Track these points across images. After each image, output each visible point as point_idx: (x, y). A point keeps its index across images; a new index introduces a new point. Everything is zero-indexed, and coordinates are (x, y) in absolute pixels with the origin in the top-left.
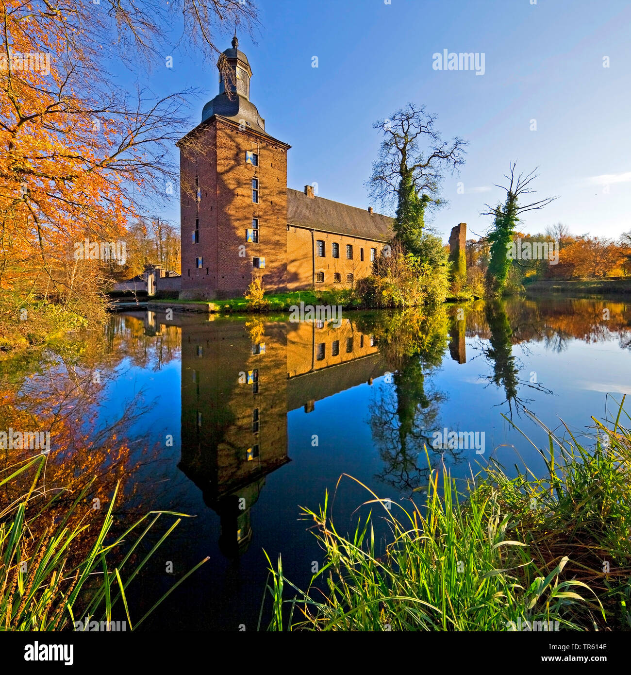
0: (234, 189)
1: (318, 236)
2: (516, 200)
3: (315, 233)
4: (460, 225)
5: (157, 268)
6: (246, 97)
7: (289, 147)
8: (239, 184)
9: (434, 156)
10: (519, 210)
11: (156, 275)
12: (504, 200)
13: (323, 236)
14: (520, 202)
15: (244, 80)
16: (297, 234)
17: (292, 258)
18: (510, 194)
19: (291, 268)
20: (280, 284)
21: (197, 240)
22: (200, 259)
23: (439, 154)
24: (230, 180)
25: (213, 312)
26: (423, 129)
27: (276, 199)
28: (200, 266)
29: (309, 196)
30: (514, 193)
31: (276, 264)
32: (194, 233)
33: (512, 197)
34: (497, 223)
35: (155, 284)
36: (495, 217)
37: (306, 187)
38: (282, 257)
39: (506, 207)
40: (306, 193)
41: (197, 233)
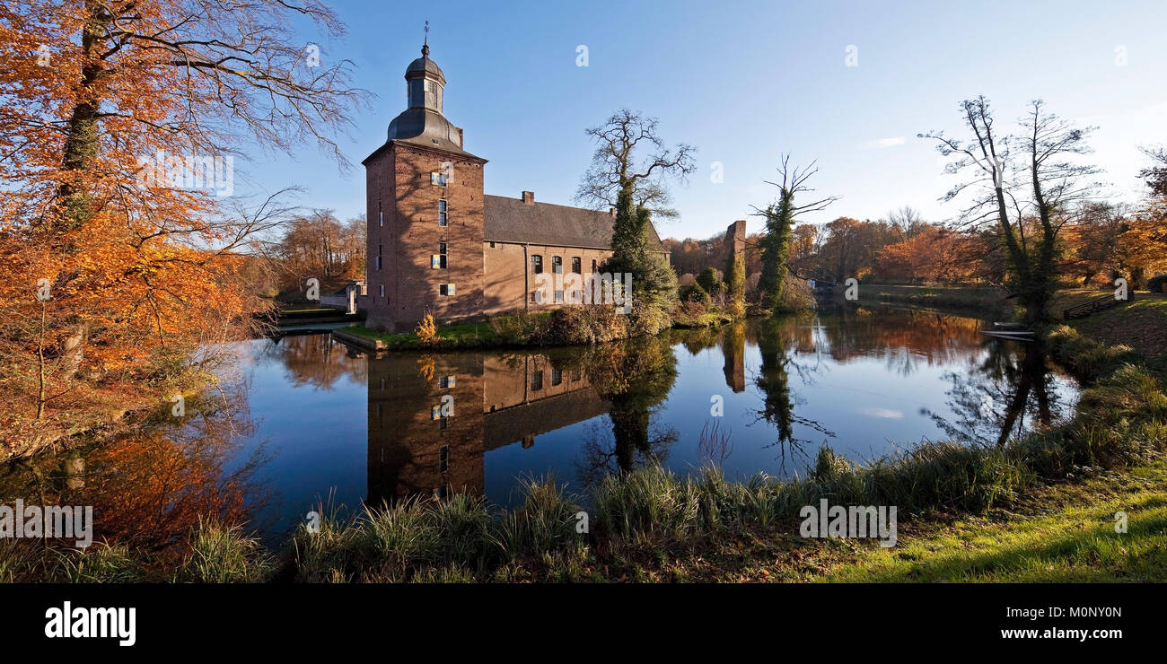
0: (411, 215)
1: (532, 250)
2: (793, 199)
3: (528, 248)
4: (735, 223)
5: (358, 283)
6: (437, 110)
7: (486, 161)
8: (418, 209)
9: (656, 165)
10: (796, 212)
11: (357, 292)
12: (775, 199)
13: (540, 250)
14: (796, 201)
15: (434, 91)
16: (505, 250)
17: (492, 281)
18: (784, 192)
19: (489, 293)
20: (470, 313)
21: (380, 268)
22: (383, 287)
23: (660, 163)
24: (405, 206)
25: (381, 350)
26: (645, 134)
27: (468, 220)
28: (383, 295)
29: (528, 203)
30: (789, 191)
31: (467, 292)
32: (377, 258)
33: (786, 196)
34: (770, 226)
35: (356, 301)
36: (766, 219)
37: (524, 193)
38: (475, 283)
39: (780, 208)
40: (523, 201)
41: (380, 259)
